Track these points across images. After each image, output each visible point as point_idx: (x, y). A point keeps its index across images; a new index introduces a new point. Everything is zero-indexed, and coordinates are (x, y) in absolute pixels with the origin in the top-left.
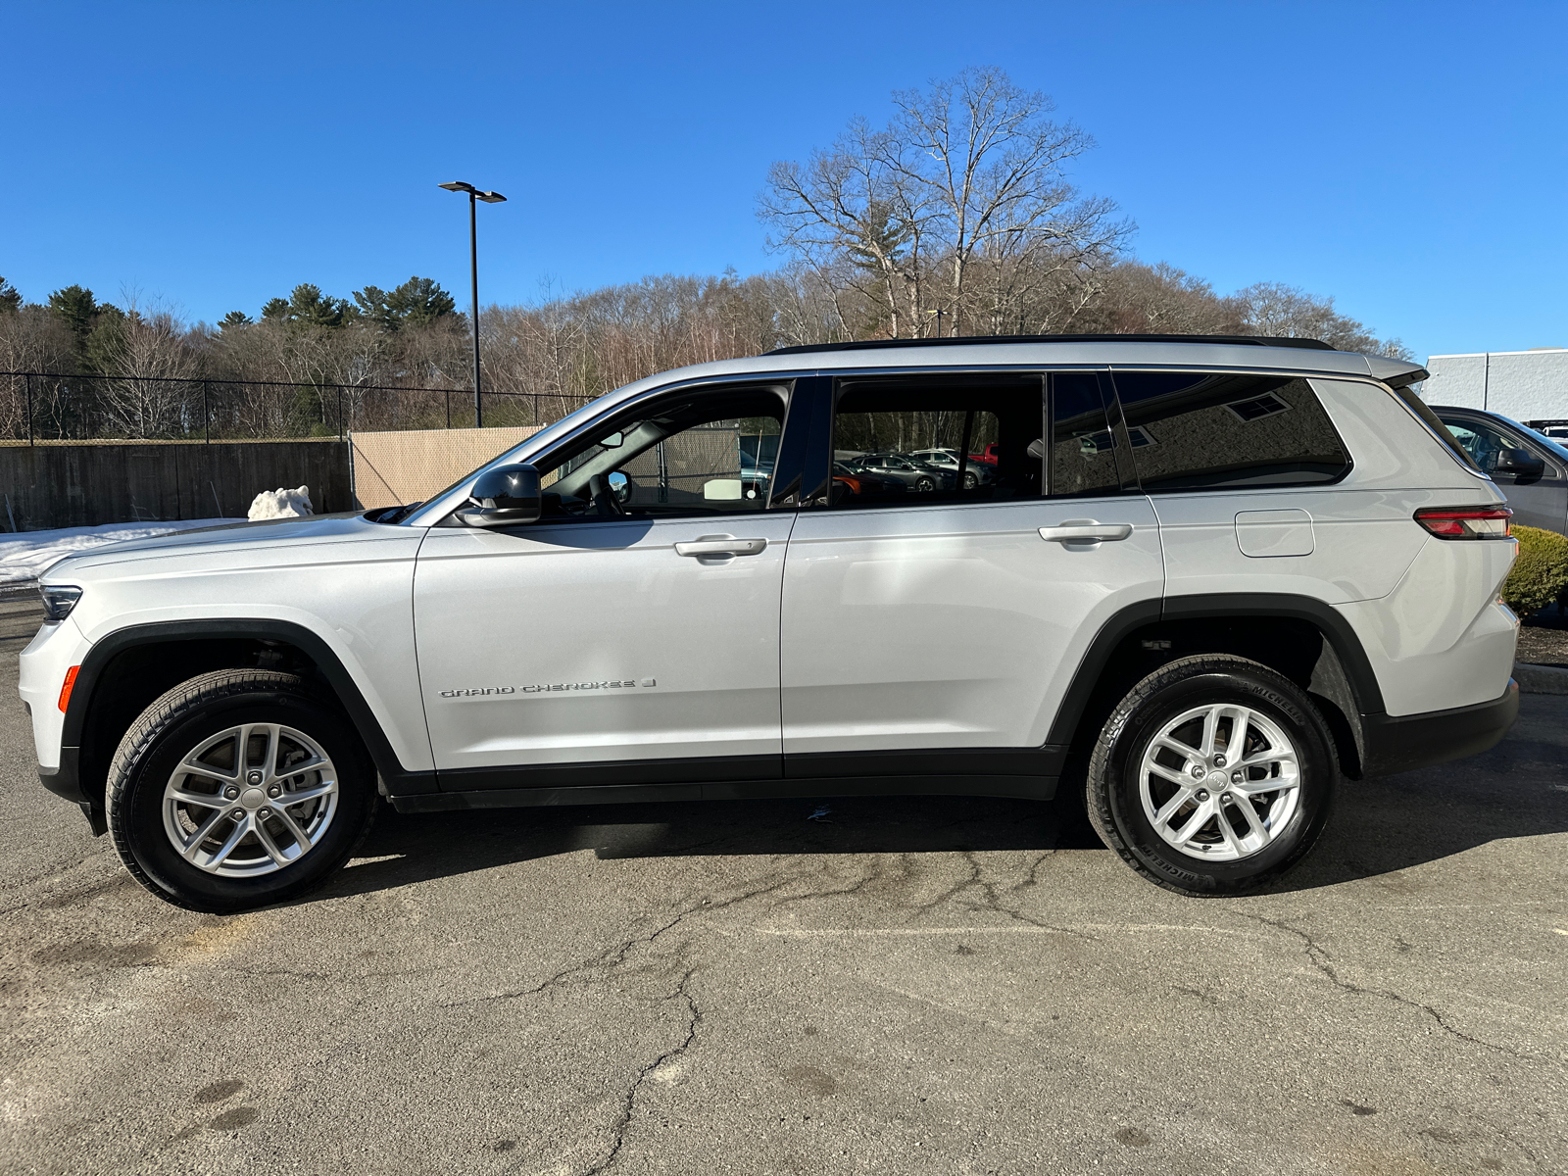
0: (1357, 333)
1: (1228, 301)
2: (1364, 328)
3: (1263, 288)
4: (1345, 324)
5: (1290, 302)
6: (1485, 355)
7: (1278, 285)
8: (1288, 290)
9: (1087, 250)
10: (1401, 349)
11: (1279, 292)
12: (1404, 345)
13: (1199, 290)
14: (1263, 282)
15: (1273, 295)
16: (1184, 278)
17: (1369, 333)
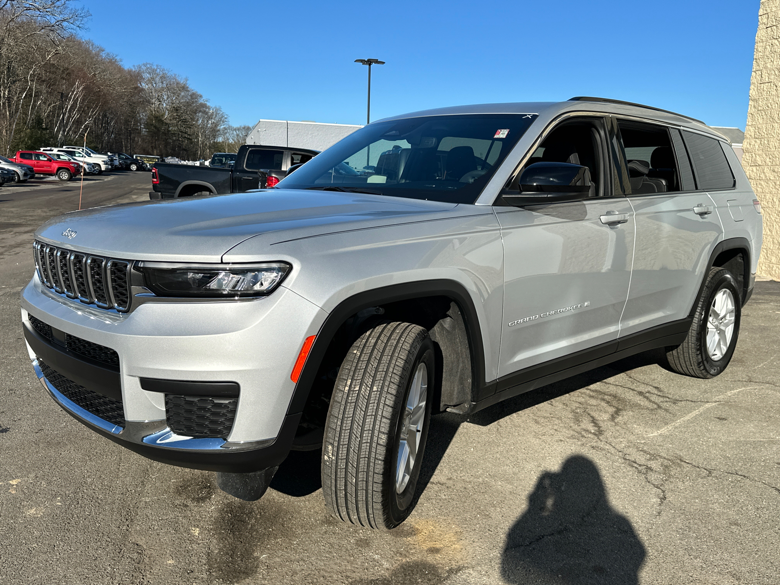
0: (201, 101)
1: (130, 72)
2: (204, 98)
3: (148, 66)
4: (193, 94)
5: (163, 78)
6: (286, 122)
7: (157, 66)
8: (164, 70)
9: (57, 24)
10: (221, 113)
11: (158, 70)
12: (223, 110)
13: (112, 62)
14: (148, 62)
15: (154, 71)
16: (104, 52)
17: (207, 101)
